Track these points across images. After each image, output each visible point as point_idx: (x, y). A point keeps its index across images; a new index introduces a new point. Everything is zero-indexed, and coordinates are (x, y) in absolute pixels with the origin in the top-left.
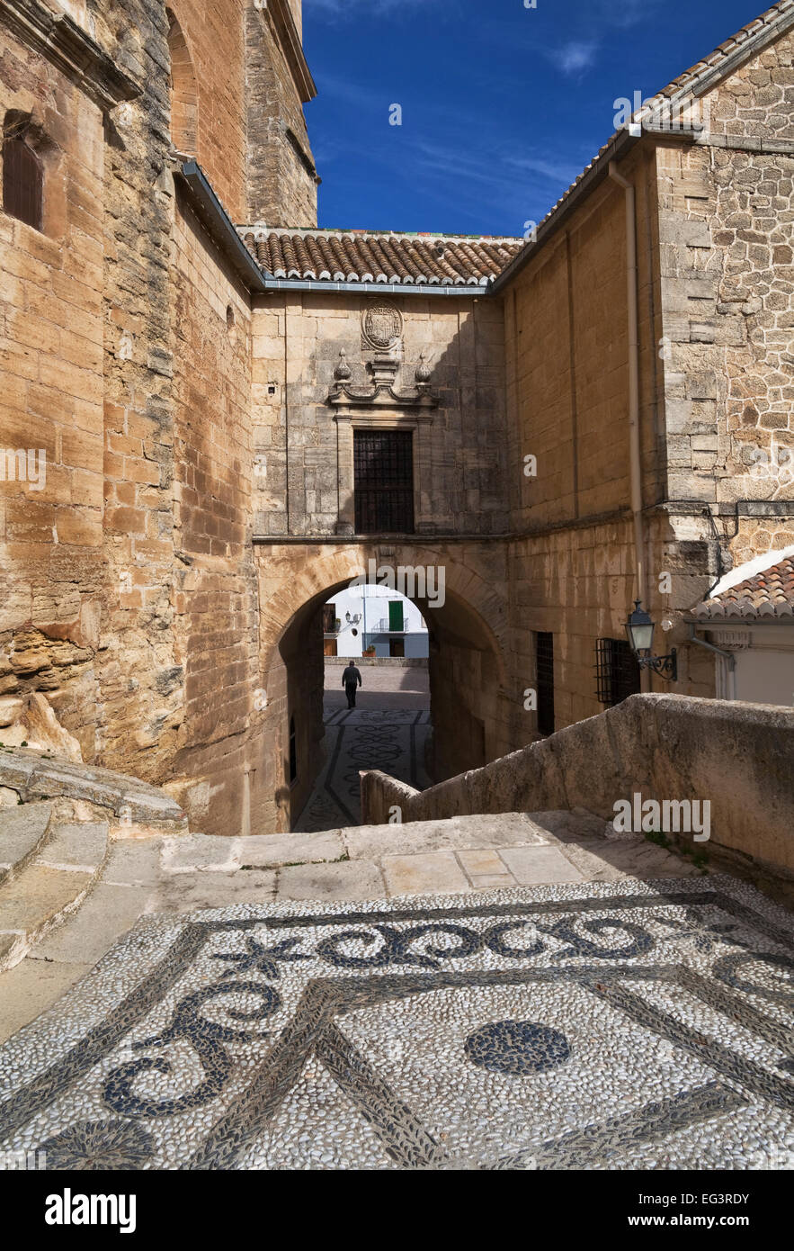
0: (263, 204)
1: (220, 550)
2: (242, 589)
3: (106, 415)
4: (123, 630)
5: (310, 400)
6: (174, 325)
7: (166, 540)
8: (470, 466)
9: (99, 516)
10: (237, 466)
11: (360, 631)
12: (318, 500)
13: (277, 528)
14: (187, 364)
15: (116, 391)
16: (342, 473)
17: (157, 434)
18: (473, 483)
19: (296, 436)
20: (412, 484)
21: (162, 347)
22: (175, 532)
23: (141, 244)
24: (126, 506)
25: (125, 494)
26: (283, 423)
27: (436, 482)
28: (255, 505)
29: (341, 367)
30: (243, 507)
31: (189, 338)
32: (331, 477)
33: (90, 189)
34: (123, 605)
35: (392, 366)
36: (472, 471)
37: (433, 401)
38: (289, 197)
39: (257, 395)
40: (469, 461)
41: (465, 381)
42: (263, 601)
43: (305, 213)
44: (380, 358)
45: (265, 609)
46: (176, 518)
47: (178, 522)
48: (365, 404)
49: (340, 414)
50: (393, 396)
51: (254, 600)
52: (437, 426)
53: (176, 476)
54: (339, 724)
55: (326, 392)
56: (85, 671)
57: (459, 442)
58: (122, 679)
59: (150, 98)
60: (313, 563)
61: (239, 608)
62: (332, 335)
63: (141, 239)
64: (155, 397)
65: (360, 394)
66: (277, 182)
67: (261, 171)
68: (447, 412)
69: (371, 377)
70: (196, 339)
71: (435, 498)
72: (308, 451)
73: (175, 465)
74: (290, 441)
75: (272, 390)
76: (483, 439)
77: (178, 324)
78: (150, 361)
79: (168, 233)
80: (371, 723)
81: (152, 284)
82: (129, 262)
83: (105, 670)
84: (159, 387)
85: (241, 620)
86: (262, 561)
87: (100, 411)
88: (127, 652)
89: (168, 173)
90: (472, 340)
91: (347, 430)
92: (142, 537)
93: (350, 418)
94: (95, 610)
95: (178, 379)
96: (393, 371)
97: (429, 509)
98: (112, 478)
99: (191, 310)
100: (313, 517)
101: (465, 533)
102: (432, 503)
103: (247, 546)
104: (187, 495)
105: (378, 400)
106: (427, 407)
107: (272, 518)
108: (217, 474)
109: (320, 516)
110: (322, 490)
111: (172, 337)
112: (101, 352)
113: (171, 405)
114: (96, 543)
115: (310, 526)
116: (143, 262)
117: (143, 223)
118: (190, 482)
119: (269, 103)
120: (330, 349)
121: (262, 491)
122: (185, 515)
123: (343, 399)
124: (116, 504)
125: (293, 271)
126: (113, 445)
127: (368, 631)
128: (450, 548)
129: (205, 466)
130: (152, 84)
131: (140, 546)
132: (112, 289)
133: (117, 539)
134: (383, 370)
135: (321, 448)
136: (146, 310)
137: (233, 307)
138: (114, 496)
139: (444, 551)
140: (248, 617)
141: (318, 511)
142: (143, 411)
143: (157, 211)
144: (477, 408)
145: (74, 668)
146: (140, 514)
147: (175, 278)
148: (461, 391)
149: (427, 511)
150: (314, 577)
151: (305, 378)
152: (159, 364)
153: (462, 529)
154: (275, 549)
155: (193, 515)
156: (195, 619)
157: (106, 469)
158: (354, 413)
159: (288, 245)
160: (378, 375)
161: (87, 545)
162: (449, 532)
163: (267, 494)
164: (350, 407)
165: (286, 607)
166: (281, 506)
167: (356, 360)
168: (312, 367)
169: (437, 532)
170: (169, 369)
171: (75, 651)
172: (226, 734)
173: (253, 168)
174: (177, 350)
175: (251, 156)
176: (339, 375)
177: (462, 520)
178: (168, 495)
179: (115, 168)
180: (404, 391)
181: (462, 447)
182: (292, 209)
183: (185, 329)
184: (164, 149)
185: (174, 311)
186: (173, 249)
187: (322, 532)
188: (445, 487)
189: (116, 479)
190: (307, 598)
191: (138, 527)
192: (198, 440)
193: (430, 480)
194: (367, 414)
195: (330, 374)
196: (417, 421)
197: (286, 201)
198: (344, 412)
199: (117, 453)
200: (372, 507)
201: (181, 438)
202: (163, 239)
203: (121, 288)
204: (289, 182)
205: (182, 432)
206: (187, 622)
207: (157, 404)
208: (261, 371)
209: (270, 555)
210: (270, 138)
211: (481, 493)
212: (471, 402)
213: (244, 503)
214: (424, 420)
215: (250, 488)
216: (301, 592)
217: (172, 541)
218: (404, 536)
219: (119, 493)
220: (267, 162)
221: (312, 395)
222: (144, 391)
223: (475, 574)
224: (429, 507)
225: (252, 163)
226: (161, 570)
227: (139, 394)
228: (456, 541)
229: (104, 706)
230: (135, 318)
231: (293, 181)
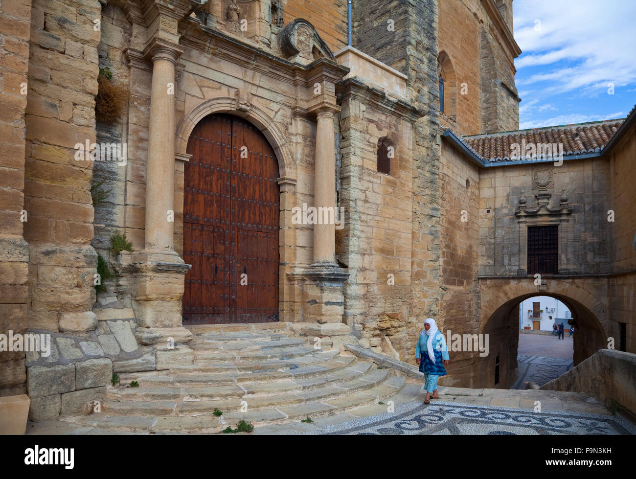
0: (490, 120)
1: (461, 283)
2: (472, 299)
3: (413, 236)
4: (418, 316)
5: (507, 215)
6: (441, 196)
7: (436, 281)
8: (589, 241)
9: (410, 274)
10: (471, 247)
11: (554, 317)
12: (510, 260)
13: (489, 272)
14: (446, 210)
15: (417, 226)
16: (522, 247)
17: (433, 240)
18: (590, 249)
19: (500, 231)
20: (557, 251)
21: (436, 206)
22: (440, 278)
23: (427, 168)
24: (420, 269)
25: (420, 265)
26: (493, 226)
27: (570, 250)
28: (480, 262)
29: (521, 199)
30: (473, 264)
31: (448, 199)
32: (516, 249)
33: (407, 155)
34: (418, 306)
35: (548, 196)
36: (590, 244)
37: (569, 211)
38: (503, 114)
39: (481, 214)
40: (588, 239)
41: (587, 200)
42: (482, 304)
43: (512, 118)
44: (542, 193)
45: (483, 308)
46: (441, 272)
47: (442, 274)
48: (533, 215)
49: (521, 220)
50: (548, 210)
51: (478, 304)
52: (571, 222)
53: (441, 256)
54: (528, 363)
55: (514, 210)
56: (403, 330)
57: (583, 229)
58: (417, 334)
59: (431, 110)
60: (506, 288)
61: (470, 307)
62: (517, 184)
63: (427, 166)
64: (433, 226)
65: (531, 210)
66: (496, 109)
67: (488, 105)
68: (577, 216)
69: (537, 202)
70: (451, 198)
71: (568, 257)
72: (505, 238)
73: (440, 252)
74: (496, 234)
75: (488, 212)
76: (596, 227)
77: (443, 195)
78: (430, 213)
79: (438, 160)
80: (546, 363)
81: (431, 182)
82: (422, 176)
83: (410, 330)
84: (434, 222)
85: (470, 312)
86: (482, 287)
87: (410, 236)
88: (419, 324)
89: (438, 136)
90: (591, 179)
91: (524, 228)
92: (426, 281)
93: (526, 222)
94: (407, 308)
95: (442, 217)
96: (548, 199)
97: (566, 261)
98: (414, 259)
99: (449, 187)
100: (507, 267)
101: (585, 274)
102: (568, 259)
103: (475, 281)
104: (445, 262)
105: (540, 213)
106: (565, 214)
107: (487, 269)
108: (461, 252)
109: (510, 267)
110: (511, 255)
111: (440, 201)
112: (411, 214)
113: (439, 228)
114: (408, 284)
115: (505, 271)
116: (428, 175)
117: (428, 159)
118: (447, 257)
119: (492, 73)
120: (516, 191)
121: (483, 256)
122: (445, 271)
123: (523, 214)
124: (416, 269)
125: (499, 158)
126: (415, 247)
127: (558, 317)
128: (577, 281)
129: (455, 249)
130: (432, 104)
131: (425, 284)
132: (416, 188)
133: (416, 282)
134: (543, 199)
135: (511, 236)
136: (429, 193)
137: (470, 179)
138: (415, 266)
139: (573, 283)
140: (474, 311)
141: (509, 265)
142: (428, 232)
143: (433, 153)
144: (593, 212)
145: (399, 329)
146: (426, 272)
147: (441, 177)
148: (584, 205)
149: (564, 264)
150: (506, 294)
151: (504, 205)
152: (434, 213)
153: (583, 272)
154: (488, 282)
155: (448, 271)
156: (448, 312)
157: (412, 256)
158: (528, 219)
159: (499, 143)
160: (540, 201)
161: (405, 285)
162: (576, 273)
163: (485, 258)
164: (525, 217)
165: (493, 307)
166: (492, 262)
167: (529, 195)
168: (507, 200)
169: (569, 273)
170: (438, 214)
171: (400, 323)
172: (461, 359)
173: (484, 104)
174: (442, 206)
175: (483, 99)
176: (521, 203)
177: (583, 267)
178: (437, 264)
179: (417, 142)
180: (553, 207)
181: (584, 232)
182: (504, 119)
183: (446, 196)
184: (437, 127)
185: (441, 190)
186: (441, 166)
187: (511, 274)
188: (575, 252)
189: (416, 260)
190: (503, 303)
191: (425, 277)
192: (452, 240)
193: (566, 249)
194: (534, 220)
195: (516, 202)
196: (560, 221)
197: (501, 116)
198: (523, 219)
199: (417, 250)
200: (537, 262)
201: (443, 240)
202: (437, 163)
203: (419, 187)
204: (503, 106)
205: (444, 238)
206: (444, 313)
207: (433, 229)
208: (483, 203)
209: (486, 284)
210: (493, 89)
211: (595, 254)
212: (590, 210)
213: (474, 262)
214: (564, 220)
215: (477, 255)
216: (500, 300)
217: (439, 281)
218: (551, 275)
219: (417, 264)
220: (491, 101)
221: (508, 212)
222: (428, 224)
223: (590, 293)
224: (565, 262)
225: (484, 102)
226: (434, 293)
227: (426, 226)
228: (580, 278)
229: (410, 343)
230: (425, 197)
231: (505, 105)
